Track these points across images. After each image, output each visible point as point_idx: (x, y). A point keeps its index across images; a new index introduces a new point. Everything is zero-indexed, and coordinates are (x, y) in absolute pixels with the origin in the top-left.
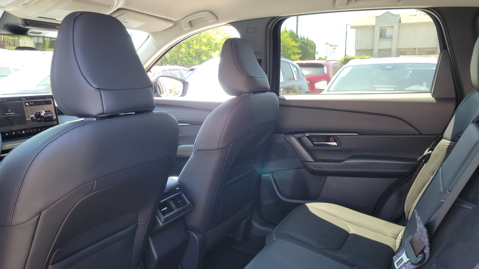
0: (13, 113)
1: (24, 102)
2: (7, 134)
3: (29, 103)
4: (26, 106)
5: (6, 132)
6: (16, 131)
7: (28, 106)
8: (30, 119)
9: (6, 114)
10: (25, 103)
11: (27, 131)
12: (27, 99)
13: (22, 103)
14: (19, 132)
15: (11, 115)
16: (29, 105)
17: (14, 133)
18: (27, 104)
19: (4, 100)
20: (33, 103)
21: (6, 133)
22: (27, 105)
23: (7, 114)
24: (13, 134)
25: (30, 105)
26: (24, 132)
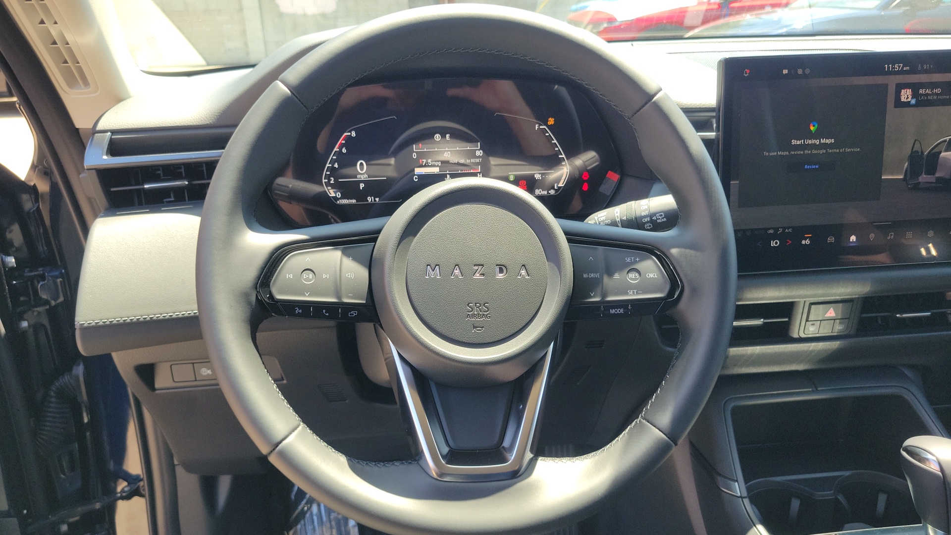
0: (828, 141)
1: (892, 81)
2: (773, 244)
3: (915, 88)
4: (899, 104)
5: (776, 229)
6: (819, 232)
7: (907, 104)
8: (901, 177)
9: (794, 142)
10: (900, 87)
11: (872, 236)
12: (913, 71)
13: (886, 86)
14: (831, 239)
15: (814, 152)
16: (913, 102)
17: (808, 242)
18: (906, 95)
19: (800, 72)
20: (938, 91)
21: (774, 237)
22: (903, 99)
23: (799, 142)
24: (803, 242)
25: (923, 102)
26: (853, 238)
